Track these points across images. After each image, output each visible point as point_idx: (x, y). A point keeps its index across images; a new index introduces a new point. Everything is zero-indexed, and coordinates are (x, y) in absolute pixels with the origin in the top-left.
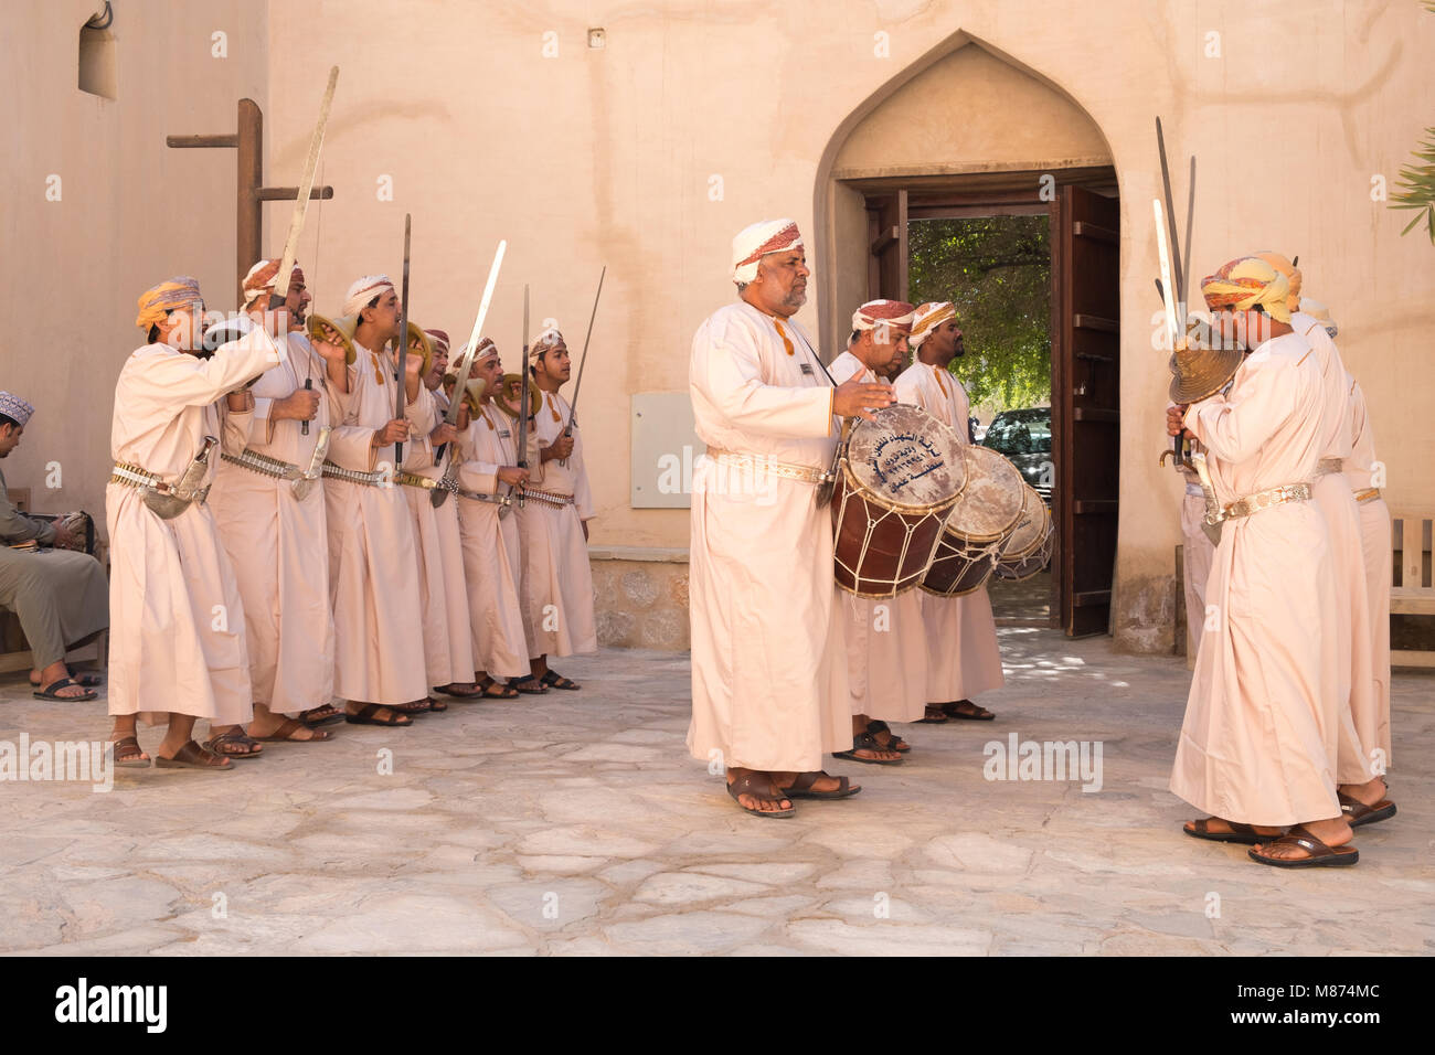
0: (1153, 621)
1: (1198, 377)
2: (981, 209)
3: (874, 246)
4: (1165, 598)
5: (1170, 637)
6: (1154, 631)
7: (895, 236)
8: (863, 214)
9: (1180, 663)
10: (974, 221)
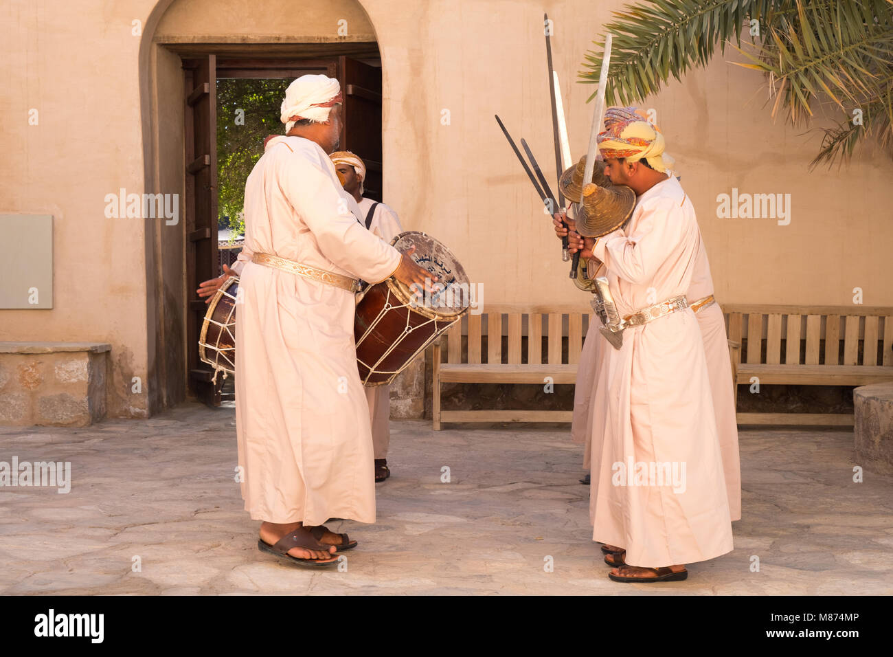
0: (408, 394)
1: (603, 216)
2: (275, 72)
3: (189, 98)
4: (417, 376)
5: (421, 404)
6: (409, 401)
7: (206, 91)
8: (180, 72)
9: (428, 425)
10: (270, 81)
